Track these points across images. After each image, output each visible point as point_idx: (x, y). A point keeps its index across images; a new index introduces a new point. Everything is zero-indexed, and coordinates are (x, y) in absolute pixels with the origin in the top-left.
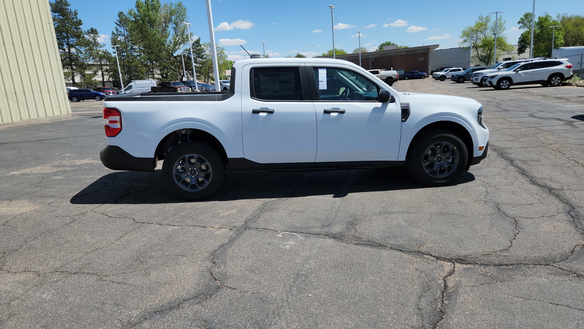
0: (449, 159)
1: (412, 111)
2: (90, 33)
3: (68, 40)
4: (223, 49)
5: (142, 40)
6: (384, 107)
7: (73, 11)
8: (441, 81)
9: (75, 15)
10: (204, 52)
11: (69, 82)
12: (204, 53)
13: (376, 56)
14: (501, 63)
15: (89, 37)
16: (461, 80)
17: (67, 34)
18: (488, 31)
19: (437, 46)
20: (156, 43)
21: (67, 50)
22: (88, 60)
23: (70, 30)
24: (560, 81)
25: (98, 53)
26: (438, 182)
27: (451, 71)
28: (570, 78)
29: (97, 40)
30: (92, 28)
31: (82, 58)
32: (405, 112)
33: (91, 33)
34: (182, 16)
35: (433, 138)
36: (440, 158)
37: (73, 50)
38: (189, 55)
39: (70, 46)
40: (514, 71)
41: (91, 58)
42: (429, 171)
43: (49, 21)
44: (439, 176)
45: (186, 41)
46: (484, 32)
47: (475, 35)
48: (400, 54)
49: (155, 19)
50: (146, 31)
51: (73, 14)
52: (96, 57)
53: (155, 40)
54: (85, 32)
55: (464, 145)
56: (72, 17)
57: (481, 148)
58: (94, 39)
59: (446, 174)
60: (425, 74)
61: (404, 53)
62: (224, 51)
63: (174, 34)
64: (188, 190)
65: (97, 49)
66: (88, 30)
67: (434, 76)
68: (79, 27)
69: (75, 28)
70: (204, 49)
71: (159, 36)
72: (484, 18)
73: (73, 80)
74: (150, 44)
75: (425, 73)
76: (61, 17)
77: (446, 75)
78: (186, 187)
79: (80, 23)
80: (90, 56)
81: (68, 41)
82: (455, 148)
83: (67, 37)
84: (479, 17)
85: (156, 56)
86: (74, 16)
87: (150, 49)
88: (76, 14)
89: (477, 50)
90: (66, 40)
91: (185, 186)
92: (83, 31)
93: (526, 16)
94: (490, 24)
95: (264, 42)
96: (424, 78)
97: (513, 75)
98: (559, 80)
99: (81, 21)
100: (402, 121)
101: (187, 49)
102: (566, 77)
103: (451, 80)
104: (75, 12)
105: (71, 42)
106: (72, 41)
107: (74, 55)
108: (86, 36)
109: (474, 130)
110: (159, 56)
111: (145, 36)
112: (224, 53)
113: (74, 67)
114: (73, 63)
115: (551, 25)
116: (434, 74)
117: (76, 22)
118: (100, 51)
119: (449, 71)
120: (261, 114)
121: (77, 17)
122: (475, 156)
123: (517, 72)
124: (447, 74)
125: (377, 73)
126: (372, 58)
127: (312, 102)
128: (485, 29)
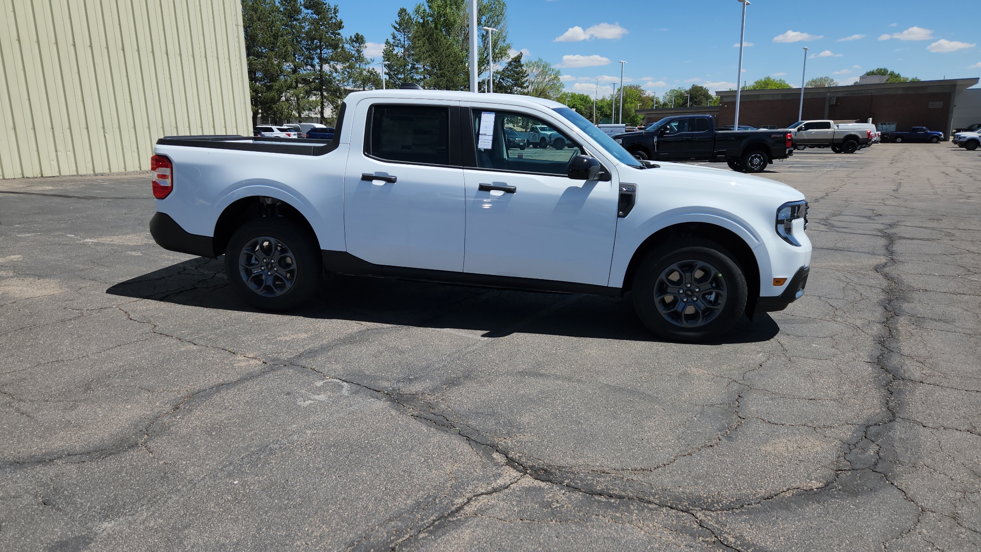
0: (711, 293)
1: (640, 198)
2: (353, 41)
3: (321, 51)
4: (558, 73)
5: (430, 55)
6: (588, 188)
7: (332, 7)
9: (335, 13)
10: (526, 76)
11: (316, 116)
12: (526, 78)
13: (840, 95)
15: (352, 48)
17: (320, 43)
19: (976, 80)
20: (452, 59)
21: (318, 68)
22: (346, 84)
23: (325, 36)
25: (361, 73)
26: (681, 333)
29: (362, 53)
30: (357, 34)
31: (338, 80)
32: (627, 199)
33: (356, 42)
34: (498, 16)
35: (676, 251)
36: (690, 290)
37: (326, 67)
38: (501, 80)
39: (323, 61)
41: (351, 80)
42: (667, 312)
43: (237, 22)
44: (685, 324)
45: (498, 58)
49: (455, 21)
50: (437, 40)
51: (333, 11)
52: (358, 80)
53: (449, 55)
54: (346, 40)
55: (738, 271)
56: (330, 15)
57: (778, 282)
58: (359, 51)
59: (700, 323)
60: (940, 135)
62: (559, 77)
63: (482, 46)
64: (260, 294)
65: (361, 67)
66: (351, 37)
67: (957, 139)
68: (339, 31)
69: (332, 34)
70: (526, 71)
71: (457, 48)
73: (322, 113)
74: (441, 62)
75: (941, 133)
76: (314, 16)
77: (979, 139)
78: (257, 289)
79: (340, 25)
80: (350, 77)
81: (321, 53)
82: (720, 275)
83: (320, 47)
85: (447, 80)
86: (333, 15)
87: (440, 70)
88: (336, 11)
90: (318, 51)
91: (257, 287)
92: (344, 38)
95: (623, 62)
96: (936, 142)
99: (342, 23)
100: (619, 216)
101: (499, 71)
104: (335, 9)
105: (325, 55)
106: (327, 52)
107: (326, 74)
108: (347, 46)
109: (762, 245)
110: (453, 81)
111: (434, 48)
112: (559, 79)
113: (325, 93)
114: (324, 87)
117: (335, 24)
118: (365, 70)
120: (375, 182)
121: (337, 16)
122: (763, 294)
125: (828, 126)
126: (830, 98)
127: (463, 168)
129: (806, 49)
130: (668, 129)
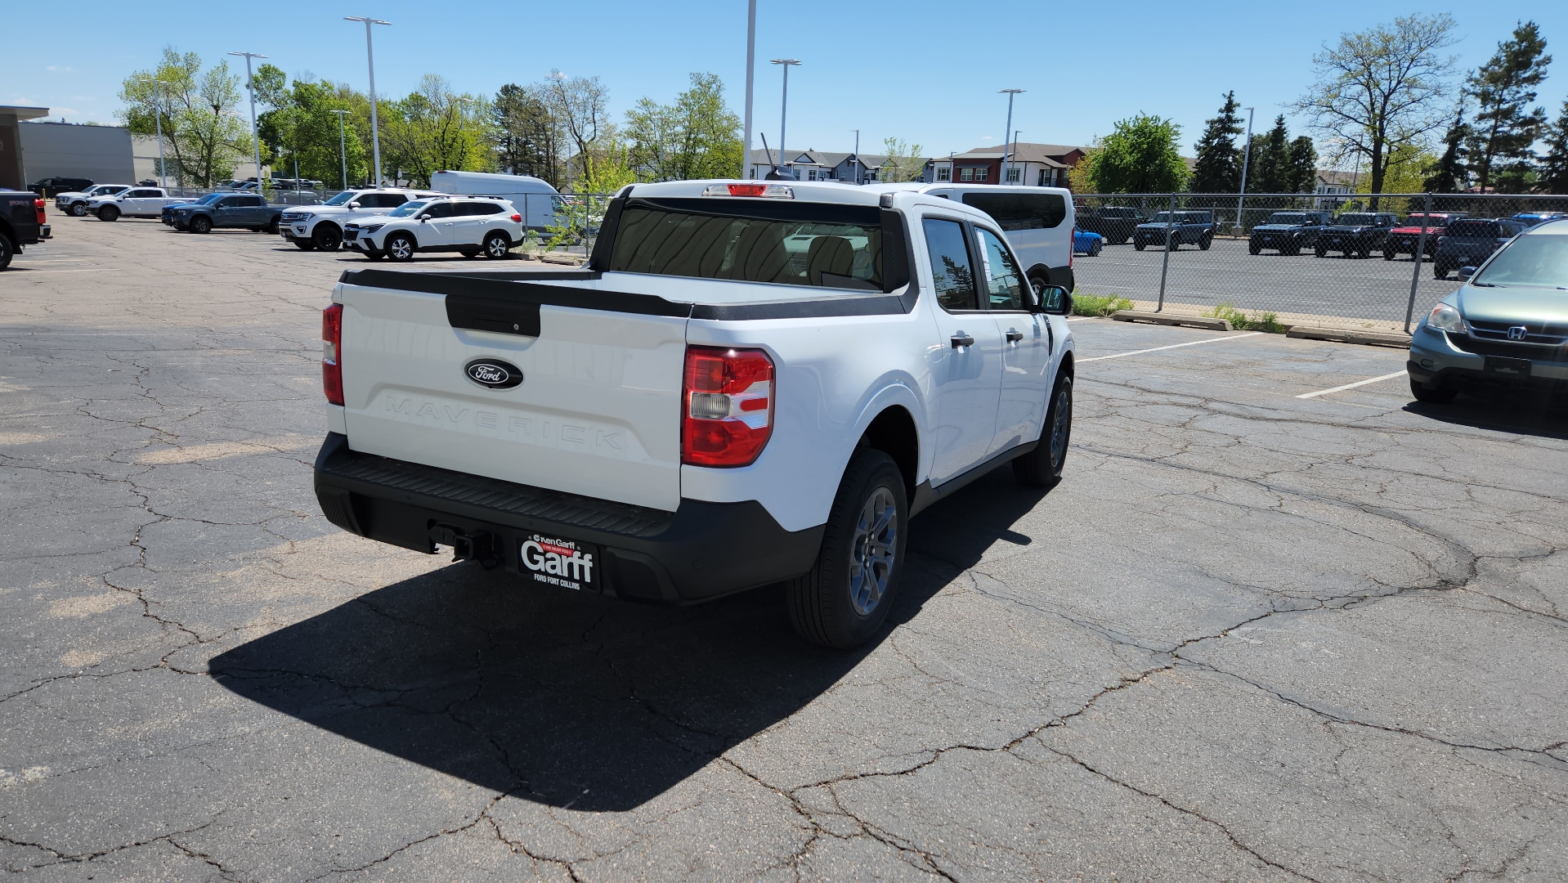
8: (105, 220)
14: (353, 194)
16: (202, 224)
18: (197, 95)
19: (44, 111)
24: (504, 249)
27: (131, 194)
28: (519, 243)
40: (418, 217)
46: (185, 97)
47: (162, 100)
67: (62, 203)
72: (181, 57)
77: (119, 205)
84: (166, 52)
89: (173, 141)
93: (267, 72)
94: (197, 79)
97: (416, 227)
98: (503, 246)
102: (513, 240)
103: (163, 222)
115: (333, 107)
116: (64, 198)
119: (125, 193)
123: (423, 221)
124: (121, 201)
127: (989, 313)
128: (186, 88)
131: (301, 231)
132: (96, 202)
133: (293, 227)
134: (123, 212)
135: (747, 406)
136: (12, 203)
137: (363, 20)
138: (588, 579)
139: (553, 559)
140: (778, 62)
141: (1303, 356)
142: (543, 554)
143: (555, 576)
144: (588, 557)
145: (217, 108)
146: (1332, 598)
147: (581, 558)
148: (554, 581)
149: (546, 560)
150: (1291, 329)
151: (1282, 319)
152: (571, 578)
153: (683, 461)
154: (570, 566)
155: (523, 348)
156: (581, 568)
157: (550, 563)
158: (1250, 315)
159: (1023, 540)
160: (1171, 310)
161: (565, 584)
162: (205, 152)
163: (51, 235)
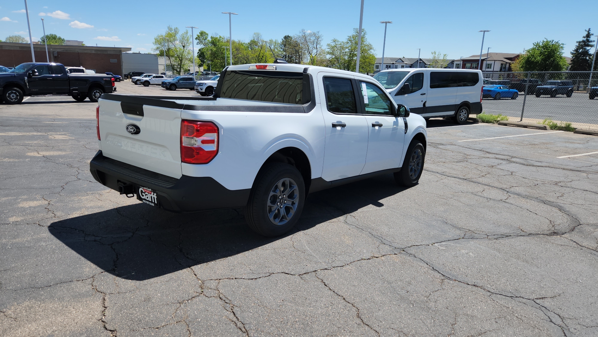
6: (397, 121)
8: (145, 86)
13: (59, 50)
16: (173, 87)
18: (178, 42)
19: (130, 49)
27: (154, 77)
35: (414, 147)
42: (411, 174)
46: (174, 43)
47: (166, 44)
48: (89, 52)
60: (120, 78)
61: (93, 52)
64: (278, 225)
67: (133, 80)
72: (173, 29)
75: (120, 76)
77: (150, 81)
84: (168, 28)
89: (169, 59)
93: (202, 33)
94: (178, 36)
96: (119, 82)
100: (405, 133)
103: (162, 87)
115: (223, 46)
116: (134, 78)
119: (152, 77)
120: (337, 128)
124: (150, 80)
125: (82, 71)
126: (53, 52)
127: (363, 115)
128: (174, 40)
129: (42, 20)
130: (36, 72)
131: (201, 89)
132: (143, 80)
133: (199, 88)
134: (151, 84)
135: (204, 142)
136: (104, 79)
137: (228, 13)
138: (156, 202)
139: (147, 195)
140: (383, 23)
141: (575, 141)
142: (145, 193)
143: (148, 201)
144: (155, 194)
145: (184, 47)
146: (494, 235)
147: (154, 195)
148: (148, 202)
149: (146, 195)
150: (576, 130)
151: (574, 125)
152: (152, 202)
153: (182, 162)
154: (151, 197)
155: (140, 120)
156: (154, 198)
157: (147, 196)
158: (559, 123)
159: (381, 205)
160: (525, 121)
161: (150, 204)
162: (179, 62)
163: (116, 90)
